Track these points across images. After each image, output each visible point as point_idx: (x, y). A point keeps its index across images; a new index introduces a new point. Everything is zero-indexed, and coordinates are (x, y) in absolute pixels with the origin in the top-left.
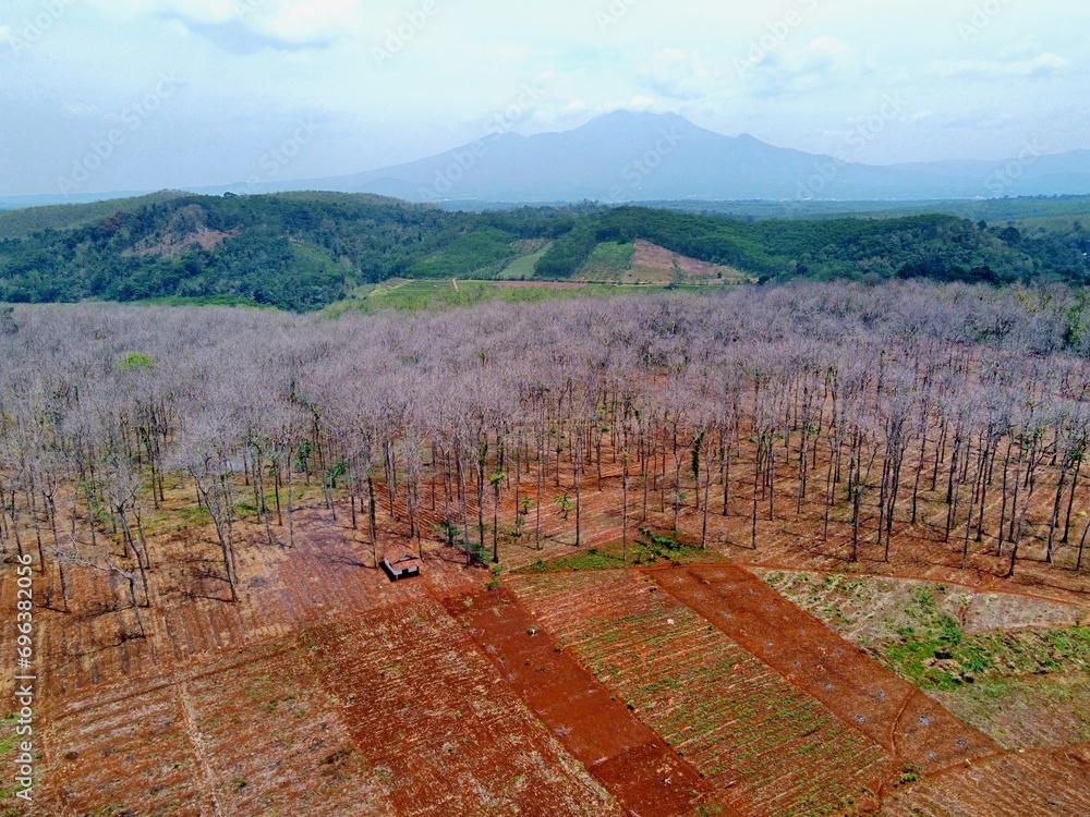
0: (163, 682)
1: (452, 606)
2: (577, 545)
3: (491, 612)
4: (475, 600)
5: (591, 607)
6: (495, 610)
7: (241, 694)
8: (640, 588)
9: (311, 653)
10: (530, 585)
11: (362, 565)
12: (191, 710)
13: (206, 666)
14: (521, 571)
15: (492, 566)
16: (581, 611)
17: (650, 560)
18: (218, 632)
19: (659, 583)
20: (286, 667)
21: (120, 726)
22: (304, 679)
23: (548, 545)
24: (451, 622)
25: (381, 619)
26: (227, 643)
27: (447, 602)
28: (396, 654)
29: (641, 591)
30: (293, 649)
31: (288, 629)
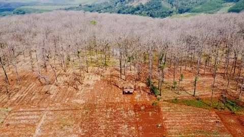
0: (43, 109)
1: (136, 108)
2: (194, 96)
3: (149, 114)
4: (146, 108)
5: (187, 122)
6: (150, 113)
7: (58, 120)
8: (212, 119)
9: (84, 112)
10: (168, 107)
11: (118, 87)
12: (43, 120)
13: (56, 107)
14: (167, 101)
15: (159, 96)
16: (183, 123)
17: (222, 109)
18: (67, 98)
19: (222, 120)
20: (75, 114)
21: (25, 119)
22: (77, 121)
23: (183, 93)
24: (133, 113)
25: (111, 106)
26: (66, 102)
27: (136, 106)
28: (108, 120)
29: (212, 121)
30: (81, 109)
31: (84, 102)
